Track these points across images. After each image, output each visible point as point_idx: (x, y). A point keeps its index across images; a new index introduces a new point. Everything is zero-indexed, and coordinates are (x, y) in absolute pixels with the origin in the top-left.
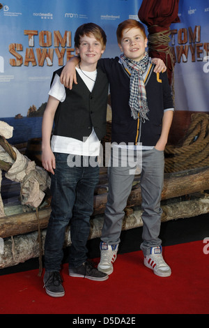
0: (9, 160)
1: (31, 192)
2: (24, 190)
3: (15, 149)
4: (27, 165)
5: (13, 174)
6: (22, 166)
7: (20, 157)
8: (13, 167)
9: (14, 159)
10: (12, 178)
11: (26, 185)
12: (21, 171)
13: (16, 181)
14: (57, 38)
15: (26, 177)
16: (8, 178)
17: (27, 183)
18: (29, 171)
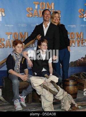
0: (56, 91)
1: (65, 105)
2: (62, 103)
3: (59, 86)
4: (63, 93)
5: (58, 97)
6: (62, 93)
7: (61, 90)
8: (58, 94)
9: (59, 91)
10: (57, 98)
11: (63, 101)
12: (61, 96)
13: (59, 99)
14: (77, 35)
15: (63, 98)
16: (56, 98)
17: (64, 101)
18: (64, 96)
